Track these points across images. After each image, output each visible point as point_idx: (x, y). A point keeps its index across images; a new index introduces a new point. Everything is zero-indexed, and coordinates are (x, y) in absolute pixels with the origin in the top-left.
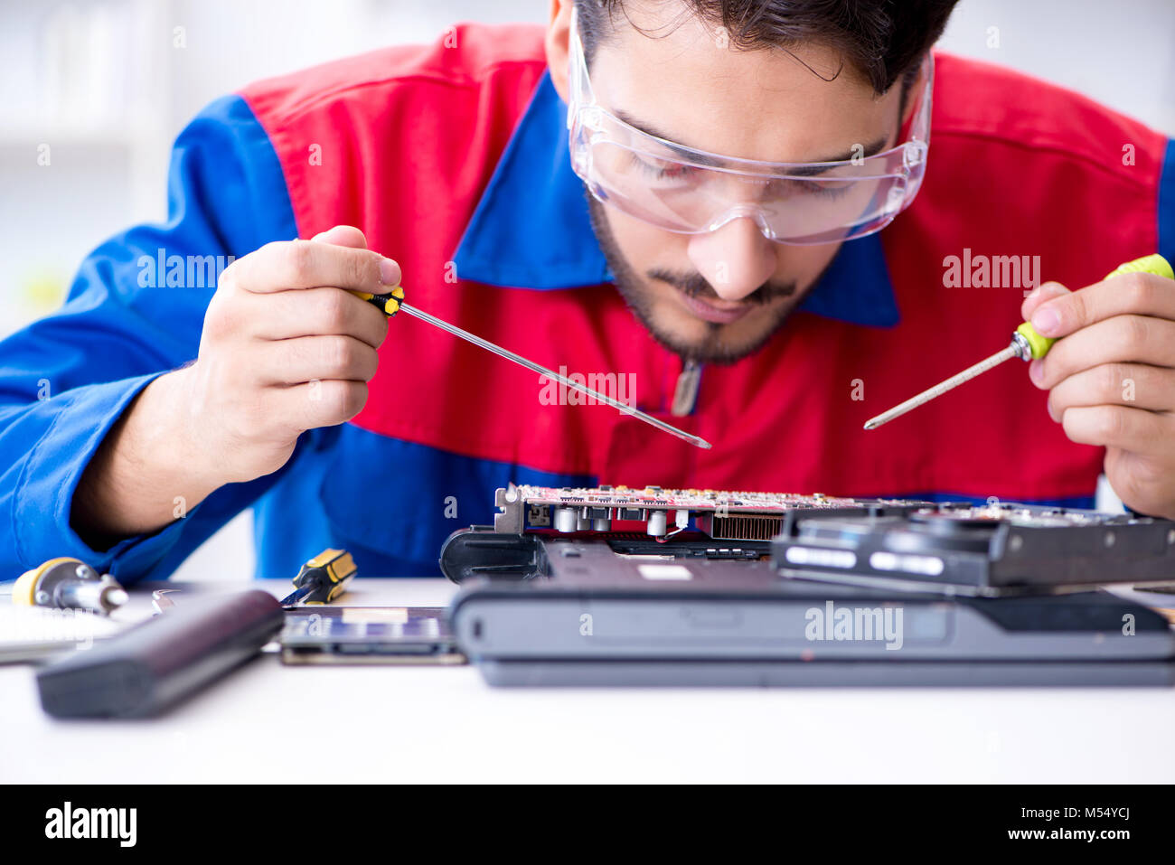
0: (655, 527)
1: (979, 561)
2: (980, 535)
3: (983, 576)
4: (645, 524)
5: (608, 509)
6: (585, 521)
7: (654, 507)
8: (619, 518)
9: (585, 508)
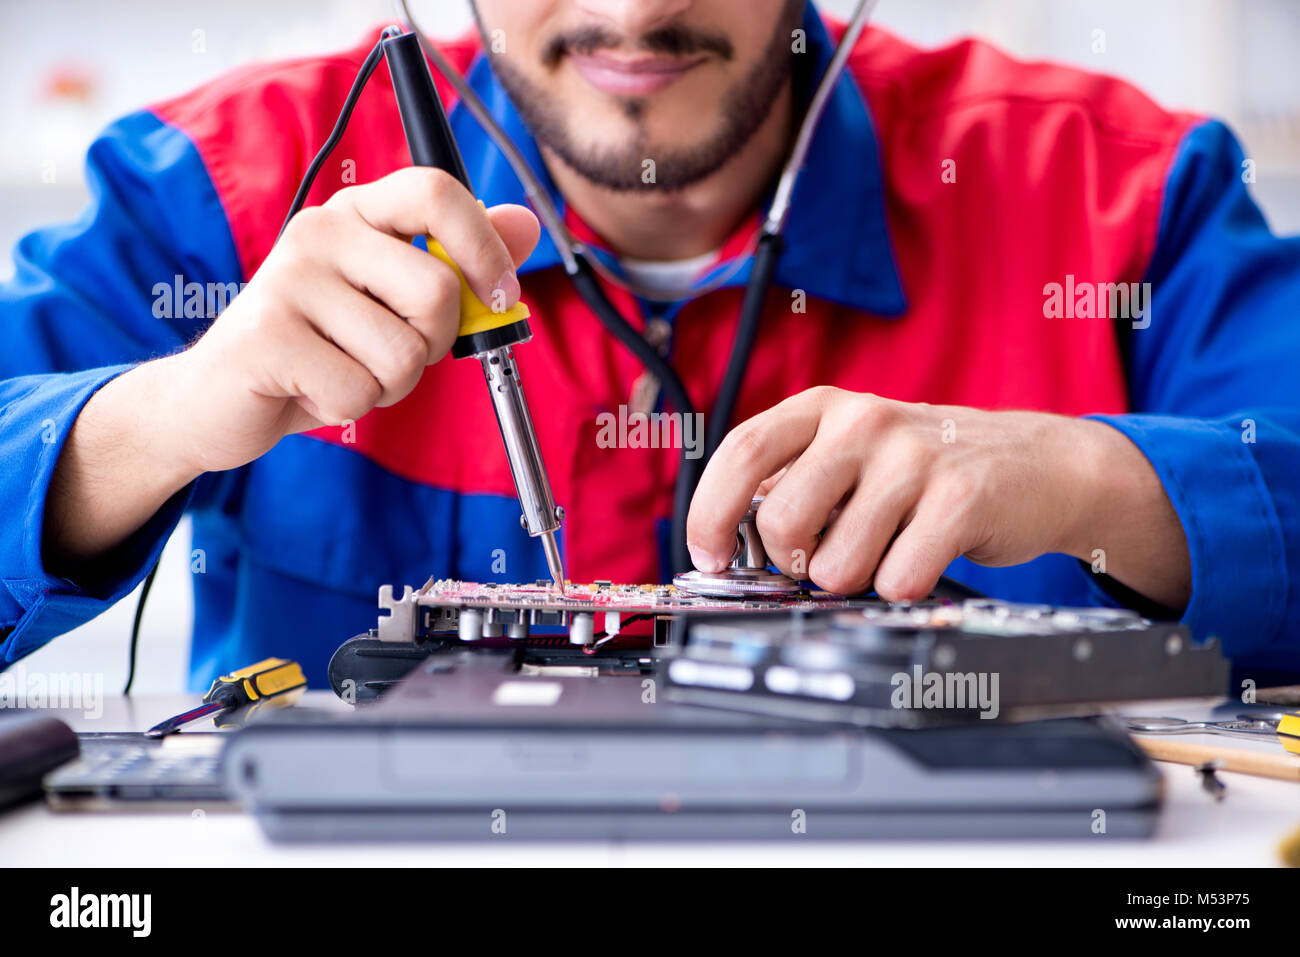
0: (579, 634)
5: (518, 611)
6: (493, 626)
7: (576, 609)
8: (533, 622)
9: (491, 611)
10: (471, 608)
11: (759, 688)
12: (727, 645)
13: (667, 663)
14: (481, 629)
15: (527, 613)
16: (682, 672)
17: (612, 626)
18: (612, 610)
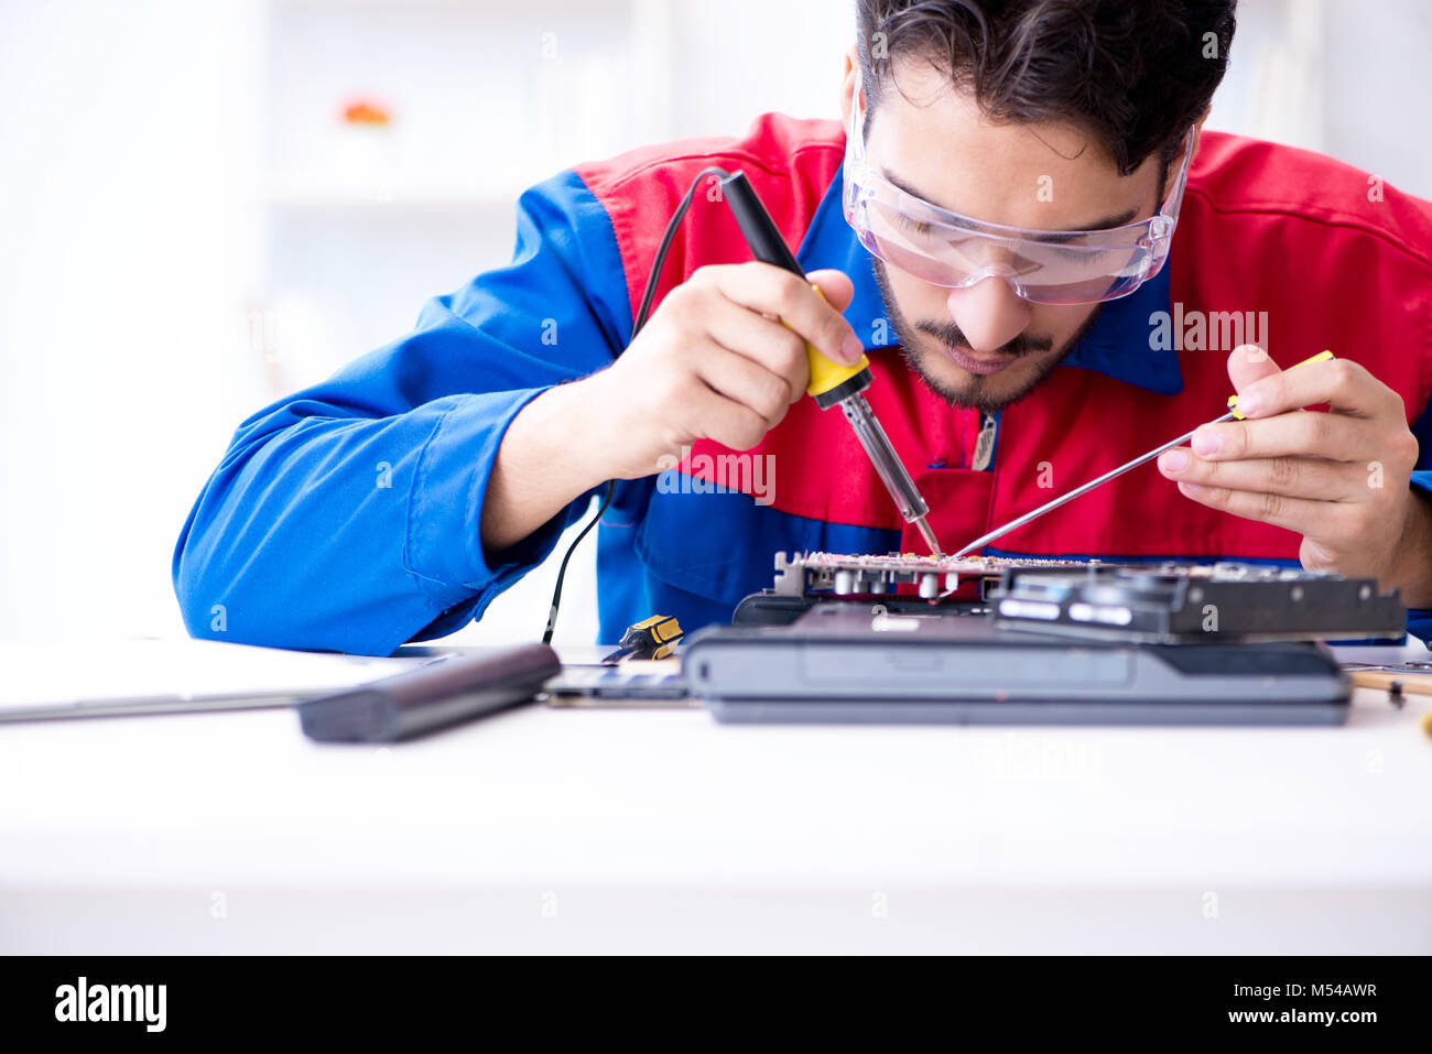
0: (926, 590)
1: (1161, 610)
2: (1166, 589)
3: (1163, 624)
4: (917, 587)
5: (881, 572)
6: (861, 584)
9: (860, 573)
11: (1064, 619)
12: (1042, 589)
13: (999, 601)
14: (852, 587)
16: (1008, 608)
17: (952, 584)
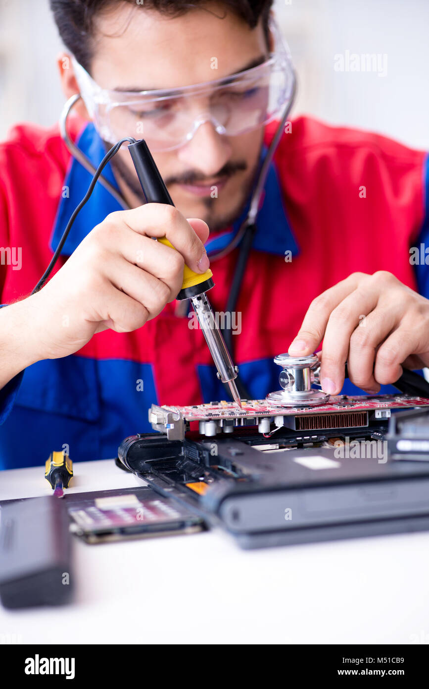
0: (263, 428)
5: (235, 419)
7: (262, 416)
8: (242, 424)
9: (222, 420)
10: (213, 420)
14: (216, 430)
15: (239, 420)
17: (280, 423)
18: (280, 415)
